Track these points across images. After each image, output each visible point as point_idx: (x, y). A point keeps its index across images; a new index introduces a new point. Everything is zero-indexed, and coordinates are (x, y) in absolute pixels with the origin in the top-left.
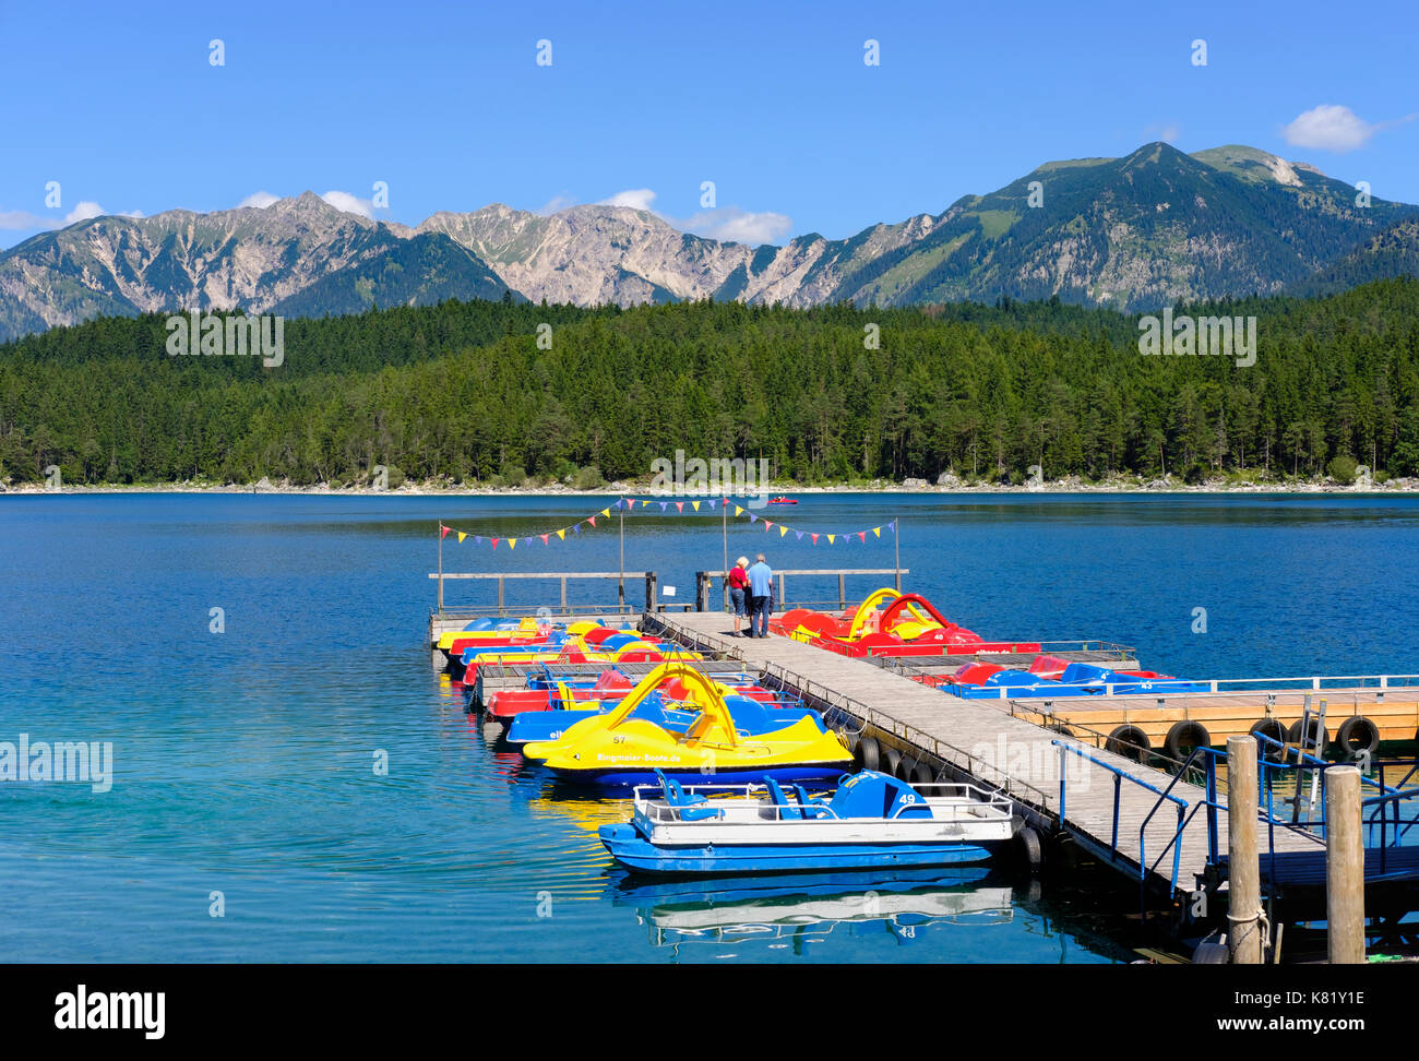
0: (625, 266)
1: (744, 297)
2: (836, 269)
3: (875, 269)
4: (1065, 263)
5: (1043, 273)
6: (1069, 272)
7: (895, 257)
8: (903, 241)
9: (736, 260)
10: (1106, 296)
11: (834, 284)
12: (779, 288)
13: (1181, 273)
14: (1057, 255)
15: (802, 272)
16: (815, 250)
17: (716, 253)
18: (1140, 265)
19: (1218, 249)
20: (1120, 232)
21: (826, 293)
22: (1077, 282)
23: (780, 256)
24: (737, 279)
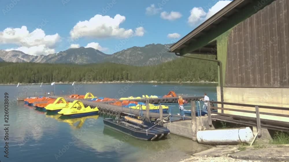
0: (19, 58)
1: (34, 62)
2: (45, 59)
3: (50, 59)
4: (72, 59)
5: (70, 60)
6: (73, 60)
7: (52, 58)
8: (53, 56)
9: (33, 57)
10: (77, 63)
11: (45, 61)
12: (38, 61)
13: (85, 60)
14: (72, 58)
15: (41, 59)
16: (43, 57)
17: (30, 57)
18: (80, 59)
19: (89, 58)
20: (78, 56)
21: (44, 62)
22: (73, 61)
23: (39, 57)
24: (33, 60)
